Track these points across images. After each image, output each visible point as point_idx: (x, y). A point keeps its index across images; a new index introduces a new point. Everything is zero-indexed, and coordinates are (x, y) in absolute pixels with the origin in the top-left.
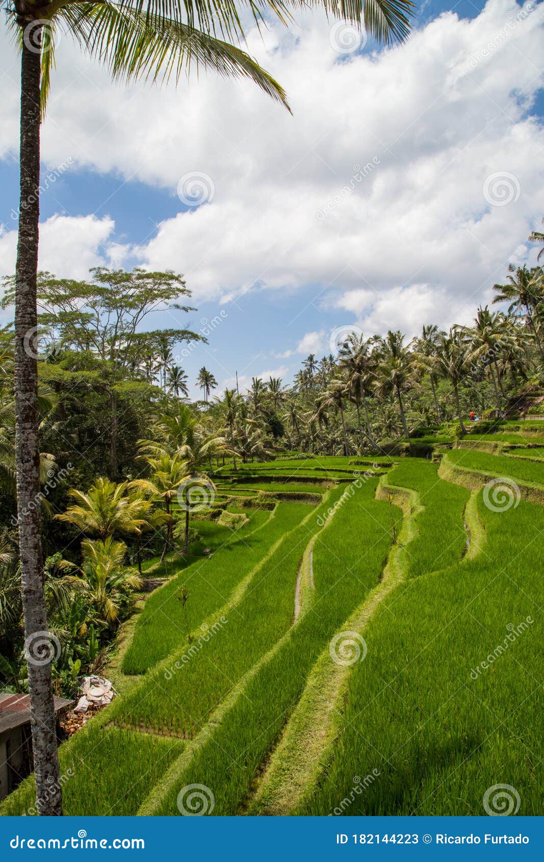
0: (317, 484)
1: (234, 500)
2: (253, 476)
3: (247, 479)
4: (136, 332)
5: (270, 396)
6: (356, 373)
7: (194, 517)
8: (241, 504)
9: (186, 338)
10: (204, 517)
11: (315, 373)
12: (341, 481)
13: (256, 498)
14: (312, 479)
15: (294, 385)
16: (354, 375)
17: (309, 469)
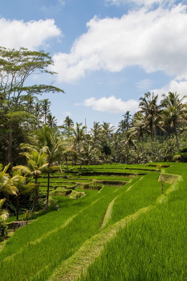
0: (126, 176)
1: (79, 184)
2: (91, 172)
3: (87, 173)
4: (23, 87)
5: (103, 132)
6: (150, 115)
7: (56, 194)
8: (83, 187)
9: (53, 91)
10: (62, 194)
11: (130, 121)
12: (140, 174)
13: (91, 184)
14: (123, 173)
15: (118, 128)
16: (149, 116)
17: (122, 169)
